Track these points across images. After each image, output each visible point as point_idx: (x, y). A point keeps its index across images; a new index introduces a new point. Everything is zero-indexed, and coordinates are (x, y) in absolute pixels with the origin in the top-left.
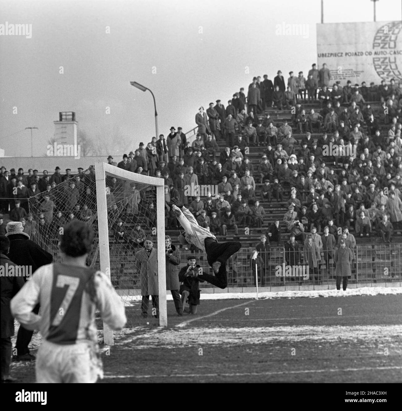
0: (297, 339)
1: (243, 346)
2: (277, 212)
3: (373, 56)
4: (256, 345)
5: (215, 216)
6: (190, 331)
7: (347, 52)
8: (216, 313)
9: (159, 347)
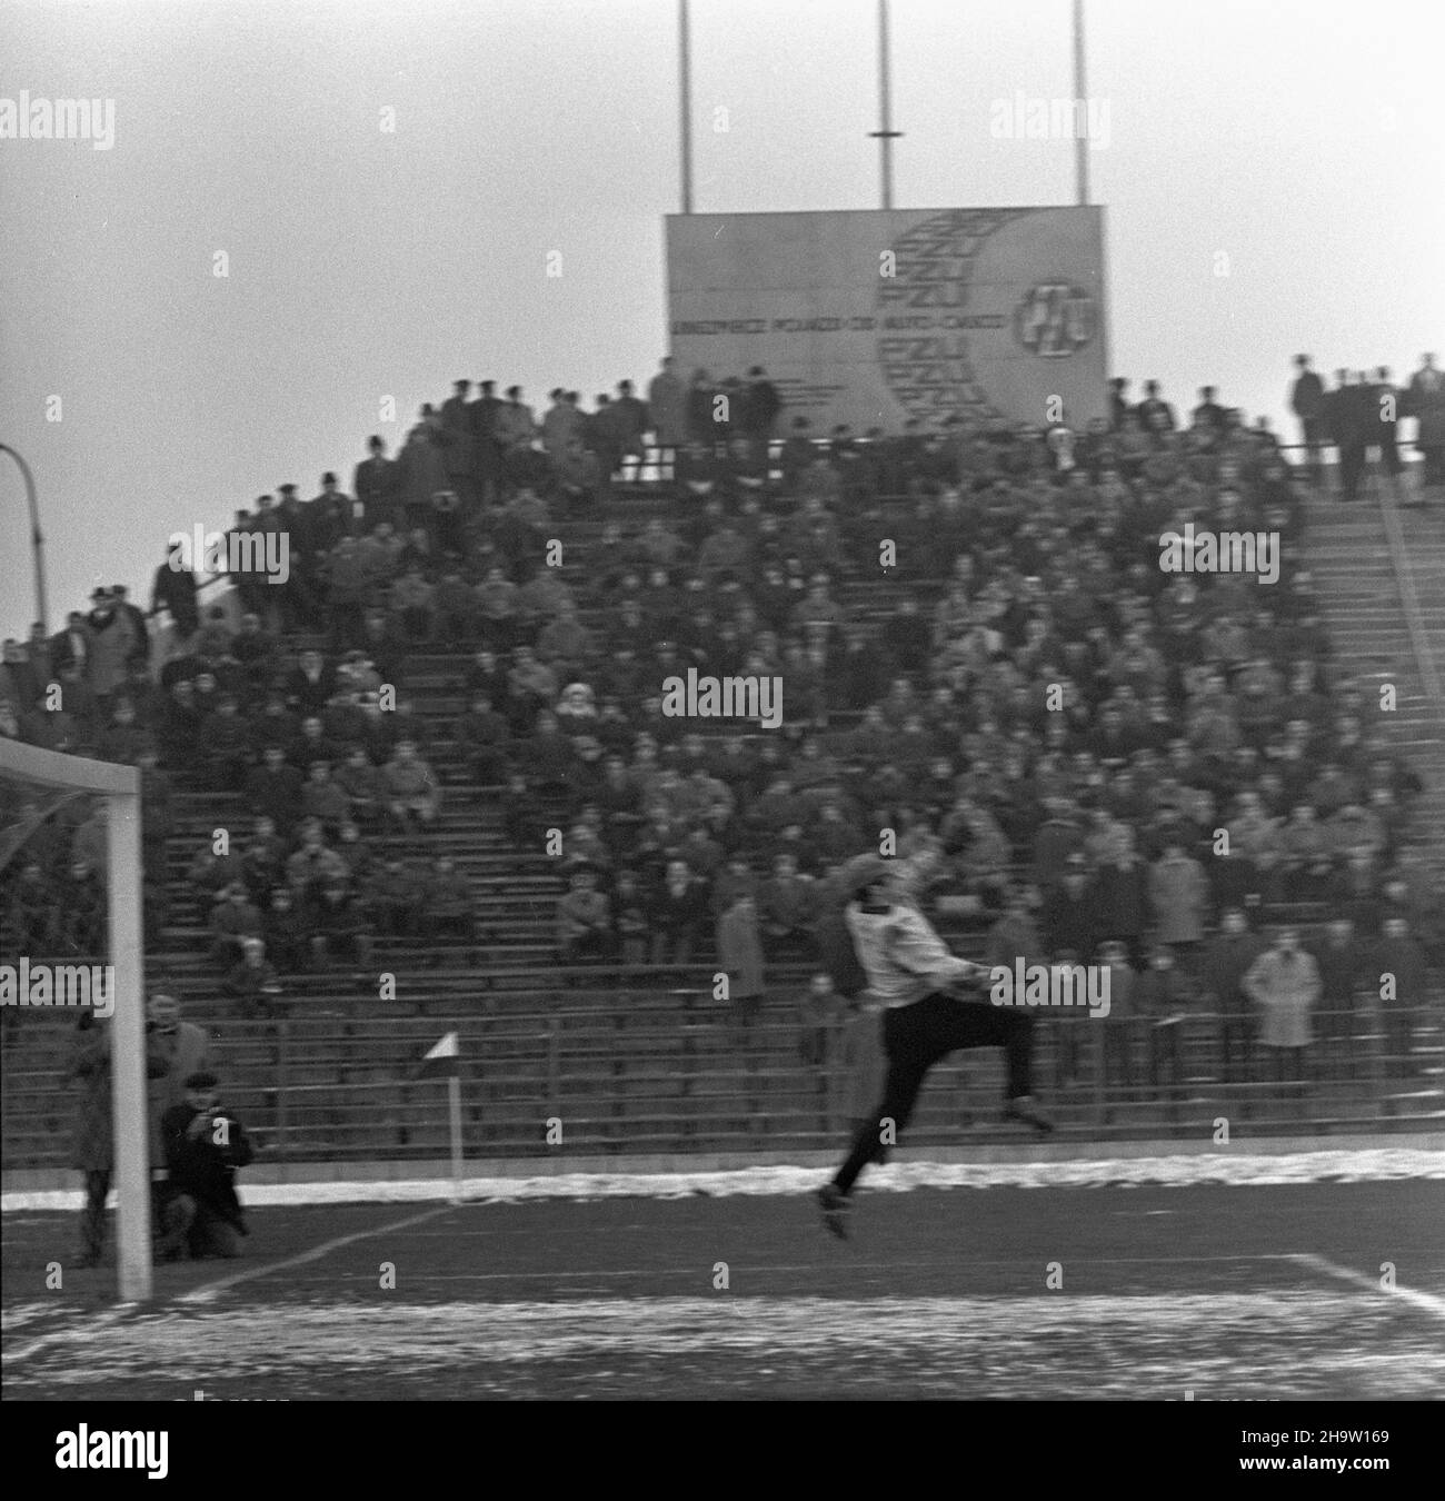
0: (670, 1344)
1: (470, 1370)
2: (521, 890)
3: (881, 333)
4: (519, 1366)
5: (282, 904)
6: (245, 1320)
7: (780, 316)
8: (317, 1253)
9: (141, 1375)
